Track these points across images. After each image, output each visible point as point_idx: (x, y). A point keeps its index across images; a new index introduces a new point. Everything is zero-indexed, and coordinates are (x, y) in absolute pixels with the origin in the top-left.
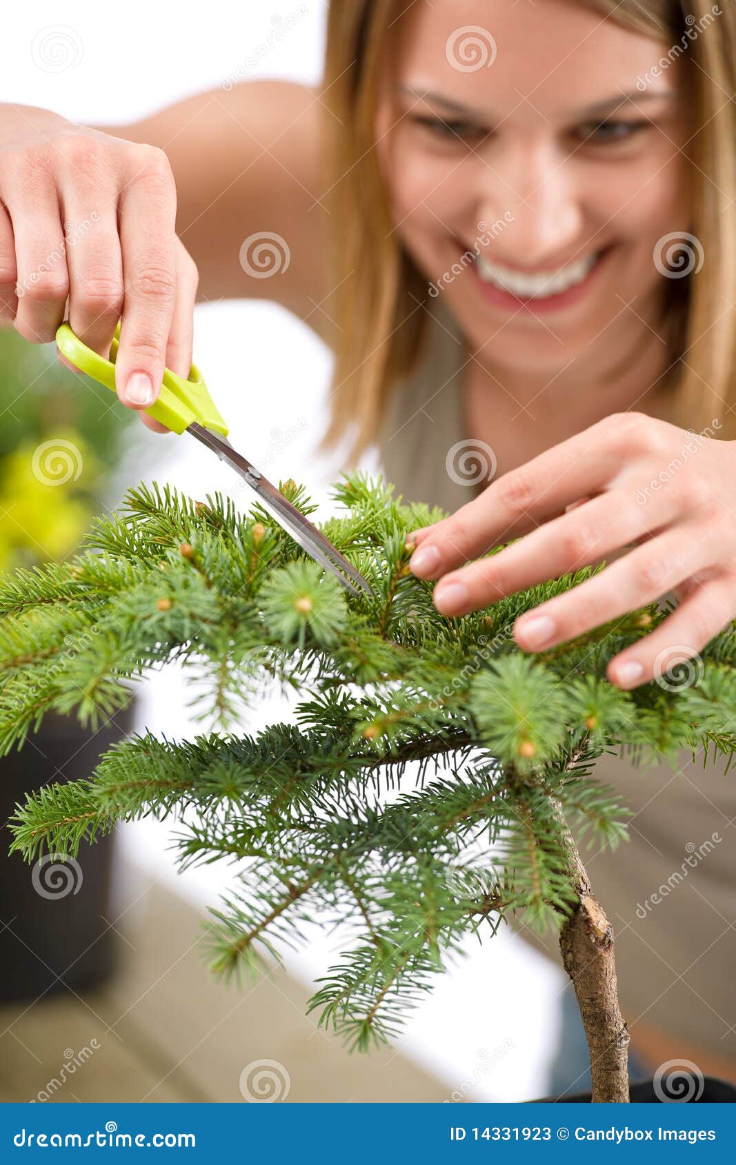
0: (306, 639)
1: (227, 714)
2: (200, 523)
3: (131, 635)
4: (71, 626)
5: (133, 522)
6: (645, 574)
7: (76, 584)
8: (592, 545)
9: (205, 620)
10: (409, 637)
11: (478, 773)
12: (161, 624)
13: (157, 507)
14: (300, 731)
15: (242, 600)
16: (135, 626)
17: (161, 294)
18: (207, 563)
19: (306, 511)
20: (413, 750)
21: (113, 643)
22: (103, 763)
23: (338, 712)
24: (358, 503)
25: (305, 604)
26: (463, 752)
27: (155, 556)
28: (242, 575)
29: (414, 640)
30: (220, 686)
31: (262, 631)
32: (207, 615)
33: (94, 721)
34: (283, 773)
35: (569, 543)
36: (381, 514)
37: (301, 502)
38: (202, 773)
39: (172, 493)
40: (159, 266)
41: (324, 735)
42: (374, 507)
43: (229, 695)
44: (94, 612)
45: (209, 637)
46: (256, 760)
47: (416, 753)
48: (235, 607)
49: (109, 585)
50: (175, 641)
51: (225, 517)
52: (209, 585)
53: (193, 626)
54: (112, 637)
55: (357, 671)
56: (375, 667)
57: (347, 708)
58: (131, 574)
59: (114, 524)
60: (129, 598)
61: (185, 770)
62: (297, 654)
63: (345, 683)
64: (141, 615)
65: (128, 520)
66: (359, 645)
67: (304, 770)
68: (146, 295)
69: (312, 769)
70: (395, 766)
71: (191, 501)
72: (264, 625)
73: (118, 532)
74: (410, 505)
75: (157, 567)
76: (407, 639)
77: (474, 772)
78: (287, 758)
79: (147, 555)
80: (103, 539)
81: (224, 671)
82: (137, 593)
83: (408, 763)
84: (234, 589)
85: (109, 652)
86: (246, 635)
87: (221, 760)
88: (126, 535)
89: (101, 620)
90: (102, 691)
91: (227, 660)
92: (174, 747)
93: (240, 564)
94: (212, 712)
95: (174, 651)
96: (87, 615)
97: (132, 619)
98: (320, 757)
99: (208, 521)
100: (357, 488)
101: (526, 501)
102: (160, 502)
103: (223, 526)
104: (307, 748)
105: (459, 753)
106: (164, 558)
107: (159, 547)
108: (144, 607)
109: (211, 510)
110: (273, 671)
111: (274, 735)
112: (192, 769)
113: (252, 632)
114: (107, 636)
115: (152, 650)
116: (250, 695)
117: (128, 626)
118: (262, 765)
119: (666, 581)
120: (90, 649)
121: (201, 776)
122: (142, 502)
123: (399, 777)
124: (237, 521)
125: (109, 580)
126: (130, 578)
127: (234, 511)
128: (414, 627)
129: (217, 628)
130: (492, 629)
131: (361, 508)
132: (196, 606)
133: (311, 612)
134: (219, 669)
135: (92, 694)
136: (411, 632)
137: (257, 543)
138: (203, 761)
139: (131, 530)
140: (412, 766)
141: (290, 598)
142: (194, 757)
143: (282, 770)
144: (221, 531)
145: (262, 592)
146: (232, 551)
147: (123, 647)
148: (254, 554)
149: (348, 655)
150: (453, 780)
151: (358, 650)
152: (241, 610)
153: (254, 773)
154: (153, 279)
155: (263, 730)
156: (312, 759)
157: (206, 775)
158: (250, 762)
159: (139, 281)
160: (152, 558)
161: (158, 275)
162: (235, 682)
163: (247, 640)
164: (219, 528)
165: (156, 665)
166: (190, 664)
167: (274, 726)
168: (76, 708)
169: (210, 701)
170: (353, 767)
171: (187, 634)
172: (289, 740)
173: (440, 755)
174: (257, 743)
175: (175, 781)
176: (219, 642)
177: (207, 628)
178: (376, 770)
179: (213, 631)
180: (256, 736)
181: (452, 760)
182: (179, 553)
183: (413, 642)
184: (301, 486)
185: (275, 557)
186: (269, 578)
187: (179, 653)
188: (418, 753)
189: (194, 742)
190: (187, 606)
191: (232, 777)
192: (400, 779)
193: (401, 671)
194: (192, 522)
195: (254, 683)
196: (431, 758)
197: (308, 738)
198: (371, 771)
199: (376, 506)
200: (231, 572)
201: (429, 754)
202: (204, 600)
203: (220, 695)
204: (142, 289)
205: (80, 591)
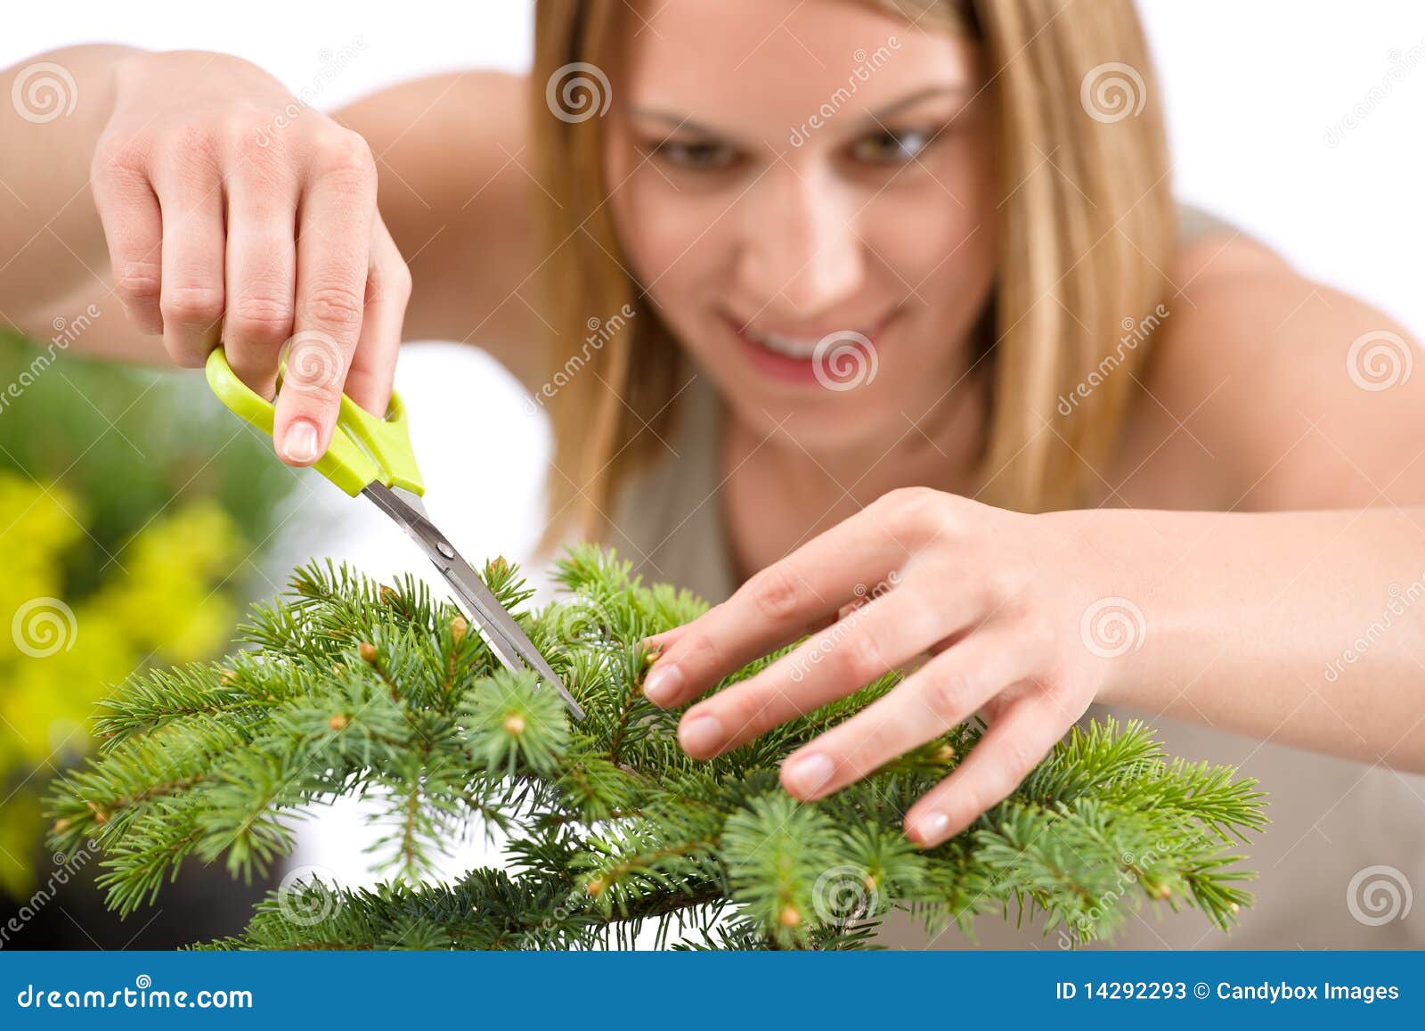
0: (518, 764)
1: (416, 862)
2: (385, 612)
3: (296, 759)
4: (220, 745)
5: (300, 609)
6: (942, 694)
7: (227, 692)
8: (874, 658)
9: (389, 742)
10: (648, 758)
11: (734, 934)
12: (335, 745)
13: (331, 591)
14: (509, 877)
15: (437, 715)
16: (301, 749)
17: (341, 321)
18: (393, 666)
19: (520, 597)
20: (651, 904)
21: (273, 771)
22: (257, 915)
23: (557, 853)
24: (585, 585)
25: (517, 724)
26: (715, 906)
27: (327, 655)
28: (438, 683)
29: (655, 763)
30: (406, 826)
31: (463, 754)
32: (393, 736)
33: (248, 870)
34: (487, 933)
35: (845, 658)
36: (614, 600)
37: (513, 585)
38: (384, 934)
39: (350, 574)
40: (343, 286)
41: (538, 882)
42: (605, 591)
43: (418, 837)
44: (251, 728)
45: (394, 763)
46: (453, 916)
47: (655, 909)
48: (429, 724)
49: (268, 694)
50: (350, 764)
51: (417, 605)
52: (396, 695)
53: (373, 747)
54: (270, 762)
55: (581, 805)
56: (604, 801)
57: (569, 848)
58: (297, 680)
59: (276, 612)
60: (295, 712)
61: (361, 927)
62: (507, 781)
63: (566, 820)
64: (310, 736)
65: (296, 607)
66: (585, 772)
67: (513, 930)
68: (322, 322)
69: (524, 927)
70: (628, 925)
71: (374, 583)
72: (465, 747)
73: (281, 623)
74: (651, 588)
75: (330, 670)
76: (645, 761)
77: (728, 933)
78: (492, 914)
79: (319, 654)
80: (262, 631)
81: (413, 806)
82: (304, 706)
83: (645, 920)
84: (428, 701)
85: (268, 781)
86: (443, 761)
87: (408, 915)
88: (291, 626)
89: (258, 740)
90: (259, 834)
91: (418, 792)
92: (348, 896)
93: (435, 669)
94: (397, 860)
95: (351, 778)
96: (240, 732)
97: (299, 739)
98: (533, 912)
99: (395, 609)
100: (584, 566)
101: (788, 604)
102: (335, 586)
103: (414, 617)
104: (517, 900)
105: (709, 908)
106: (340, 659)
107: (333, 643)
108: (312, 724)
109: (400, 596)
110: (475, 806)
111: (476, 882)
112: (371, 926)
113: (450, 757)
114: (265, 761)
115: (321, 778)
116: (445, 838)
117: (292, 748)
118: (460, 922)
119: (968, 703)
120: (242, 778)
121: (383, 937)
122: (311, 584)
123: (633, 937)
124: (432, 610)
125: (269, 687)
126: (296, 686)
127: (428, 598)
128: (654, 744)
129: (404, 752)
130: (753, 751)
131: (590, 591)
132: (379, 724)
133: (525, 733)
134: (407, 805)
135: (246, 835)
136: (651, 751)
137: (457, 642)
138: (385, 916)
139: (296, 620)
140: (650, 924)
141: (499, 715)
142: (373, 910)
143: (486, 930)
144: (413, 623)
145: (462, 705)
146: (426, 651)
147: (285, 776)
148: (452, 656)
149: (569, 787)
150: (701, 942)
151: (584, 779)
152: (435, 728)
153: (450, 933)
154: (332, 302)
155: (462, 876)
156: (524, 916)
157: (390, 935)
158: (445, 918)
159: (314, 303)
160: (325, 658)
161: (338, 297)
162: (427, 822)
163: (443, 767)
164: (410, 619)
165: (328, 797)
166: (370, 797)
167: (475, 871)
168: (225, 854)
169: (394, 847)
170: (576, 926)
171: (366, 758)
172: (495, 888)
173: (686, 909)
174: (453, 893)
175: (350, 943)
176: (407, 770)
177: (392, 752)
178: (604, 928)
179: (399, 755)
180: (452, 884)
181: (700, 916)
182: (358, 654)
183: (653, 765)
184: (514, 566)
185: (481, 658)
186: (470, 687)
187: (357, 781)
188: (658, 908)
189: (374, 891)
190: (367, 723)
191: (422, 938)
192: (635, 940)
193: (638, 803)
194: (374, 610)
195: (452, 822)
196: (674, 914)
197: (519, 886)
198: (598, 930)
199: (609, 589)
200: (424, 678)
201: (671, 909)
202: (388, 714)
203: (408, 837)
204: (316, 314)
205: (233, 700)
